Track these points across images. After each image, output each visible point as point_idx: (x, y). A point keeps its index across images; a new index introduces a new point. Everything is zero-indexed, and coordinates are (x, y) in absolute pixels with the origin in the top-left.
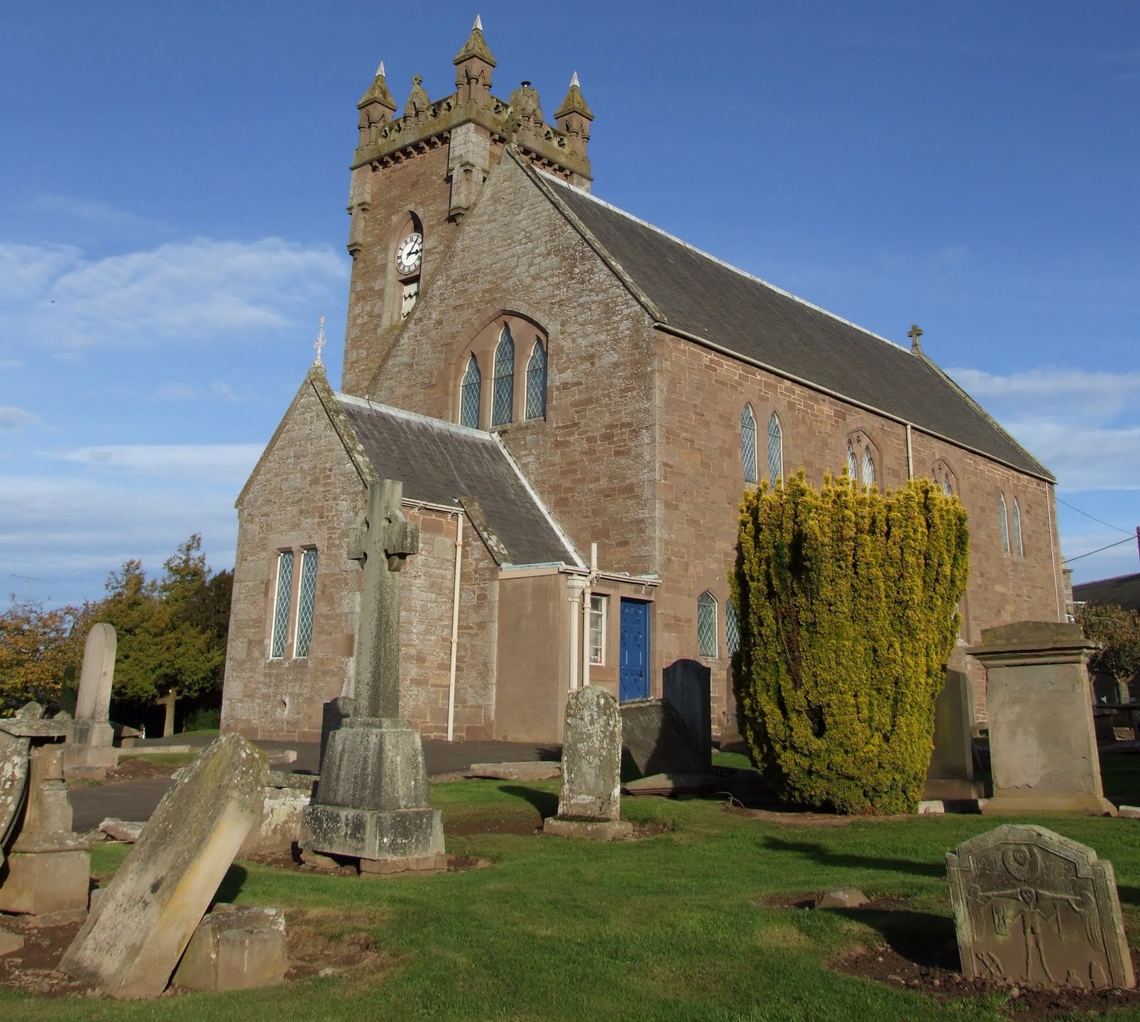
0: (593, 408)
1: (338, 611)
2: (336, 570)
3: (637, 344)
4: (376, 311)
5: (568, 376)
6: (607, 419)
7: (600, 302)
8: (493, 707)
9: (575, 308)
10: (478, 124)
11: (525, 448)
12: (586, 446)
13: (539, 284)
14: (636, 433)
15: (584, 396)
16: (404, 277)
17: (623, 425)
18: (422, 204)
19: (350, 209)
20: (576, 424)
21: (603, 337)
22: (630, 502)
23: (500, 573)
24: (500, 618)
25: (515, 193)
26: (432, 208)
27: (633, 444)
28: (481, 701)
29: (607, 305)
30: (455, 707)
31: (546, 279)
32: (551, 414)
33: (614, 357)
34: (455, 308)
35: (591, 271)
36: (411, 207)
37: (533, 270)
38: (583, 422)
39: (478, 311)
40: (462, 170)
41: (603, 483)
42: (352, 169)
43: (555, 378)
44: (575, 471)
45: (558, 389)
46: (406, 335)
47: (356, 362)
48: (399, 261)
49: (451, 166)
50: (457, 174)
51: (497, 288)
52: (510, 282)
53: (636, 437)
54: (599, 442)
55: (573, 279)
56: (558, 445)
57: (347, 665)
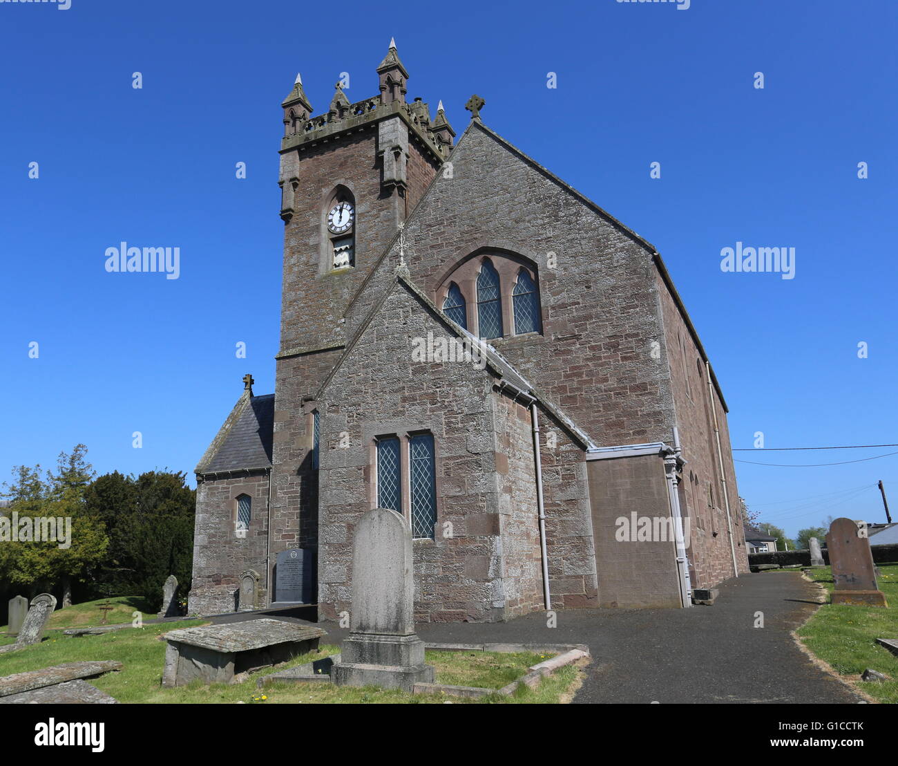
0: (594, 323)
1: (471, 492)
2: (463, 452)
3: (635, 270)
4: (312, 261)
5: (563, 297)
6: (610, 331)
7: (590, 238)
8: (596, 577)
9: (563, 243)
10: (403, 119)
11: (523, 356)
12: (589, 353)
13: (522, 225)
14: (644, 342)
15: (581, 314)
16: (335, 236)
17: (628, 336)
18: (351, 178)
19: (281, 183)
20: (575, 336)
21: (597, 266)
22: (643, 398)
23: (587, 455)
24: (592, 495)
25: (486, 156)
26: (363, 182)
27: (641, 351)
28: (580, 572)
29: (599, 240)
30: (549, 578)
31: (529, 221)
32: (546, 328)
33: (612, 281)
34: (432, 247)
35: (577, 214)
36: (341, 181)
37: (513, 215)
38: (583, 334)
39: (458, 248)
40: (393, 152)
41: (612, 383)
42: (282, 152)
43: (548, 298)
44: (580, 375)
45: (553, 308)
46: (381, 270)
47: (295, 301)
48: (330, 223)
49: (381, 149)
50: (388, 155)
51: (477, 230)
52: (491, 225)
53: (643, 344)
54: (603, 350)
55: (558, 221)
56: (558, 352)
57: (492, 544)
